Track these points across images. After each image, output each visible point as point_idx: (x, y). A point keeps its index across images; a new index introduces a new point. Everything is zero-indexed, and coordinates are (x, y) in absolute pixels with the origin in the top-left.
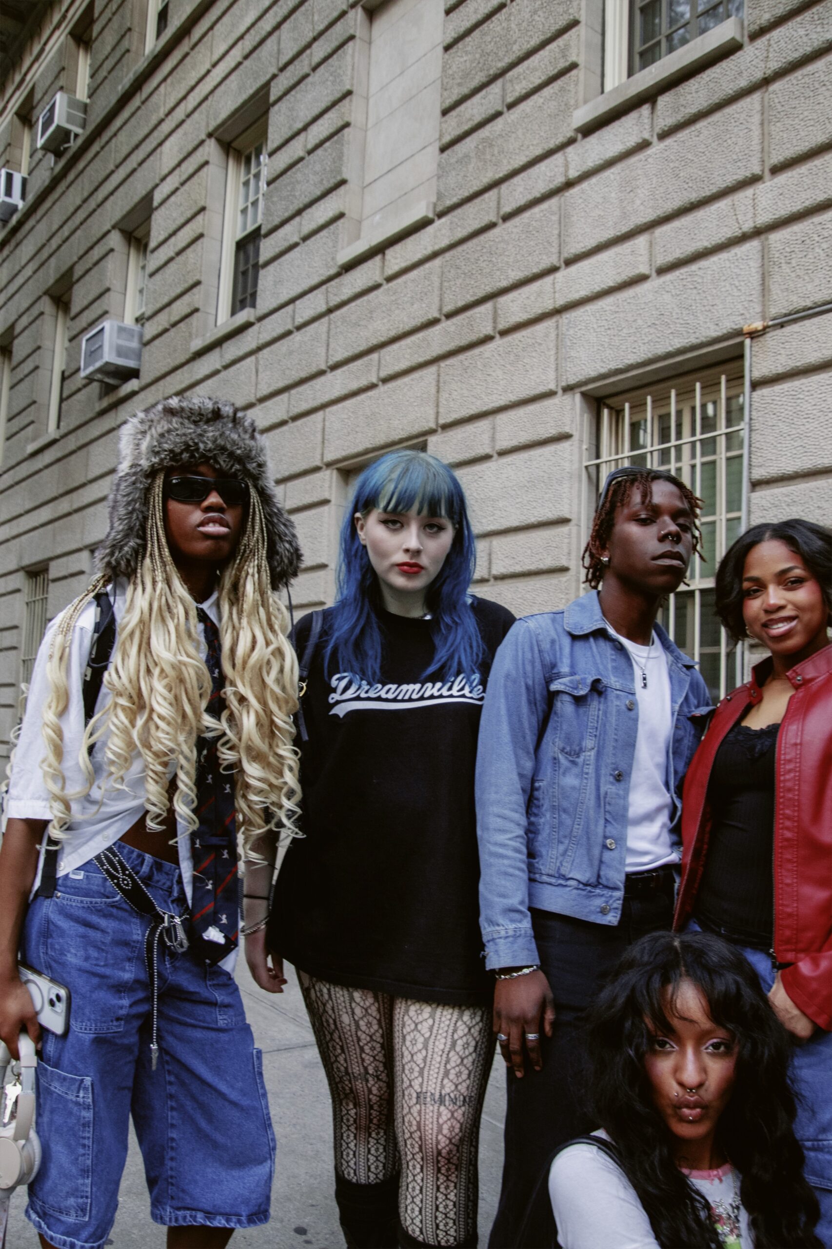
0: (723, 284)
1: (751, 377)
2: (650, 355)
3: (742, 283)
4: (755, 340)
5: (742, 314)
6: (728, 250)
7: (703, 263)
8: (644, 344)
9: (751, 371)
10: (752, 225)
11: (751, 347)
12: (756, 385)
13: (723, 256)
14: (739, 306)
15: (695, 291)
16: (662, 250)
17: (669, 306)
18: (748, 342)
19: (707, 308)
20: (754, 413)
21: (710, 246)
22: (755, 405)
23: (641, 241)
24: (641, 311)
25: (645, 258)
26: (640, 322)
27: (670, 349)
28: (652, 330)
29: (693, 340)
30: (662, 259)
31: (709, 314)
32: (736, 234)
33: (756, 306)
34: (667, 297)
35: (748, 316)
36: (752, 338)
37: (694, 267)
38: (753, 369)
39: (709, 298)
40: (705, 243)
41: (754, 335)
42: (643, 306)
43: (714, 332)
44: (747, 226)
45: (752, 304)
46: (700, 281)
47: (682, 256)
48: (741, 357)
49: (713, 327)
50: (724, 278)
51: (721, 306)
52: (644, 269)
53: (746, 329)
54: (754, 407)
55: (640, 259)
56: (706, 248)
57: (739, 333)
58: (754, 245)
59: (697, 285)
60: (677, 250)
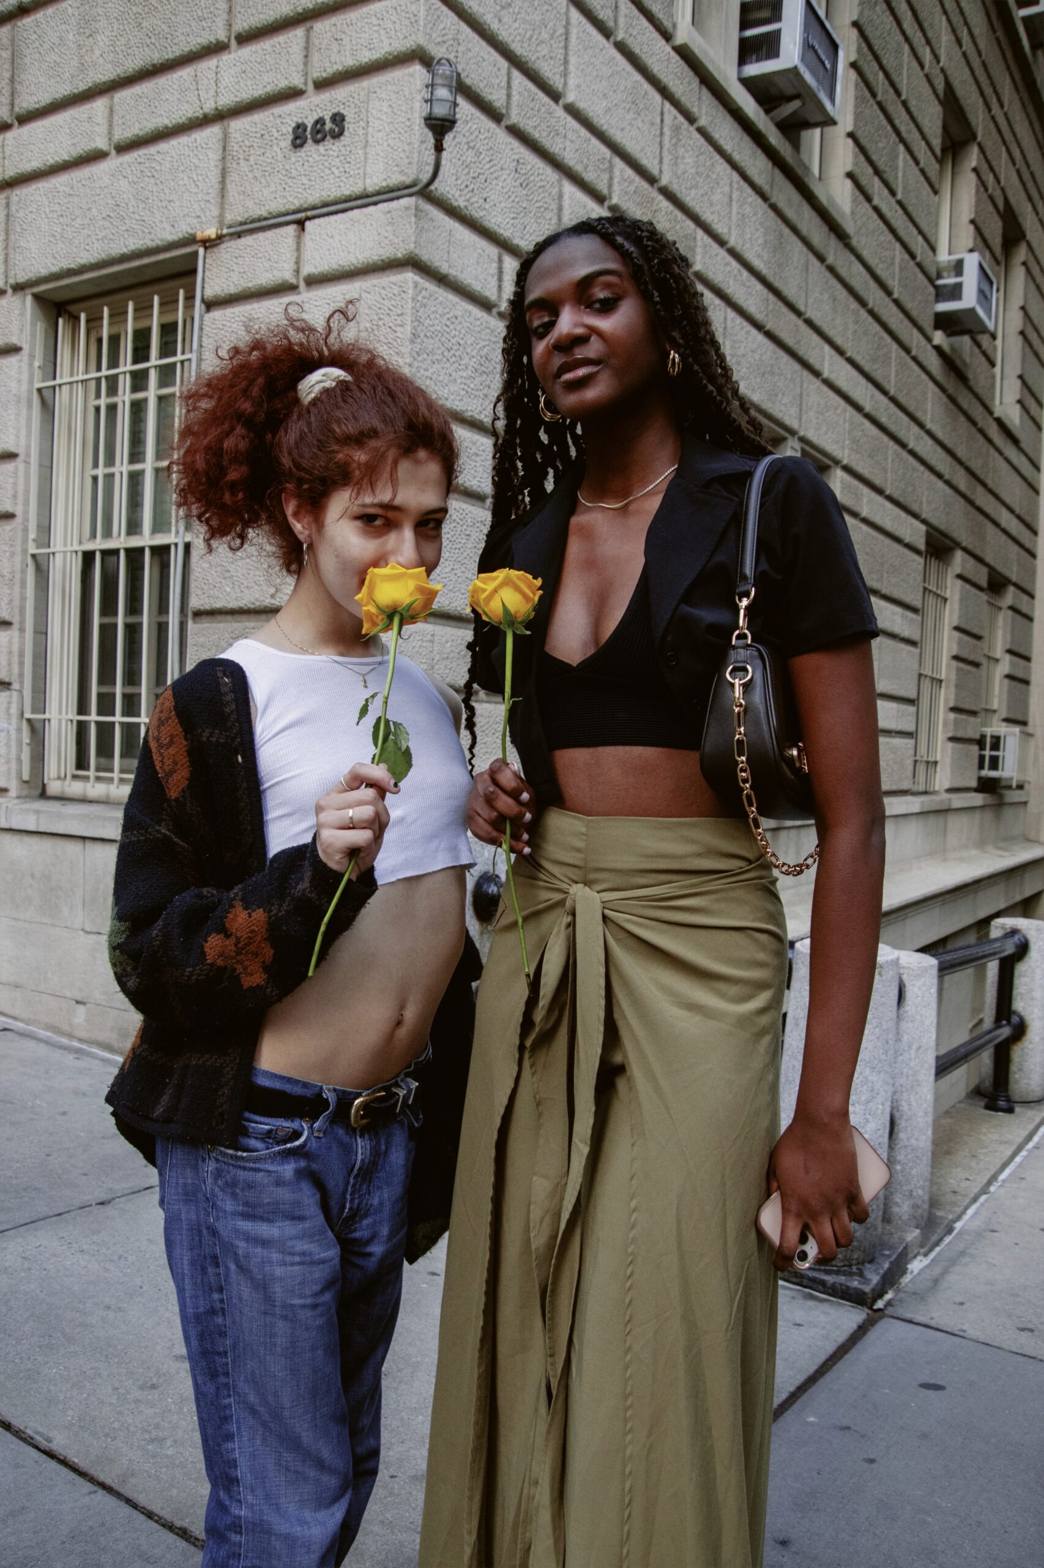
0: (181, 175)
1: (203, 295)
2: (104, 256)
3: (200, 178)
4: (209, 251)
5: (199, 217)
6: (189, 133)
7: (163, 146)
8: (98, 240)
9: (203, 287)
10: (213, 106)
11: (205, 258)
12: (210, 305)
13: (184, 140)
14: (196, 206)
15: (152, 180)
16: (120, 122)
17: (125, 196)
18: (201, 251)
19: (164, 204)
20: (204, 339)
21: (170, 125)
22: (206, 329)
23: (99, 105)
24: (96, 198)
25: (103, 129)
26: (94, 211)
27: (125, 250)
28: (107, 224)
29: (148, 242)
30: (123, 134)
31: (166, 212)
32: (197, 114)
33: (213, 208)
34: (124, 183)
35: (204, 220)
36: (206, 248)
37: (152, 150)
38: (206, 286)
39: (167, 191)
40: (165, 120)
41: (209, 244)
42: (98, 191)
43: (170, 235)
44: (209, 107)
45: (208, 205)
46: (158, 168)
47: (141, 133)
48: (194, 272)
49: (168, 228)
50: (182, 168)
51: (178, 204)
52: (102, 144)
53: (199, 235)
54: (205, 332)
55: (97, 129)
56: (166, 127)
57: (191, 240)
58: (212, 132)
59: (155, 174)
60: (137, 124)
